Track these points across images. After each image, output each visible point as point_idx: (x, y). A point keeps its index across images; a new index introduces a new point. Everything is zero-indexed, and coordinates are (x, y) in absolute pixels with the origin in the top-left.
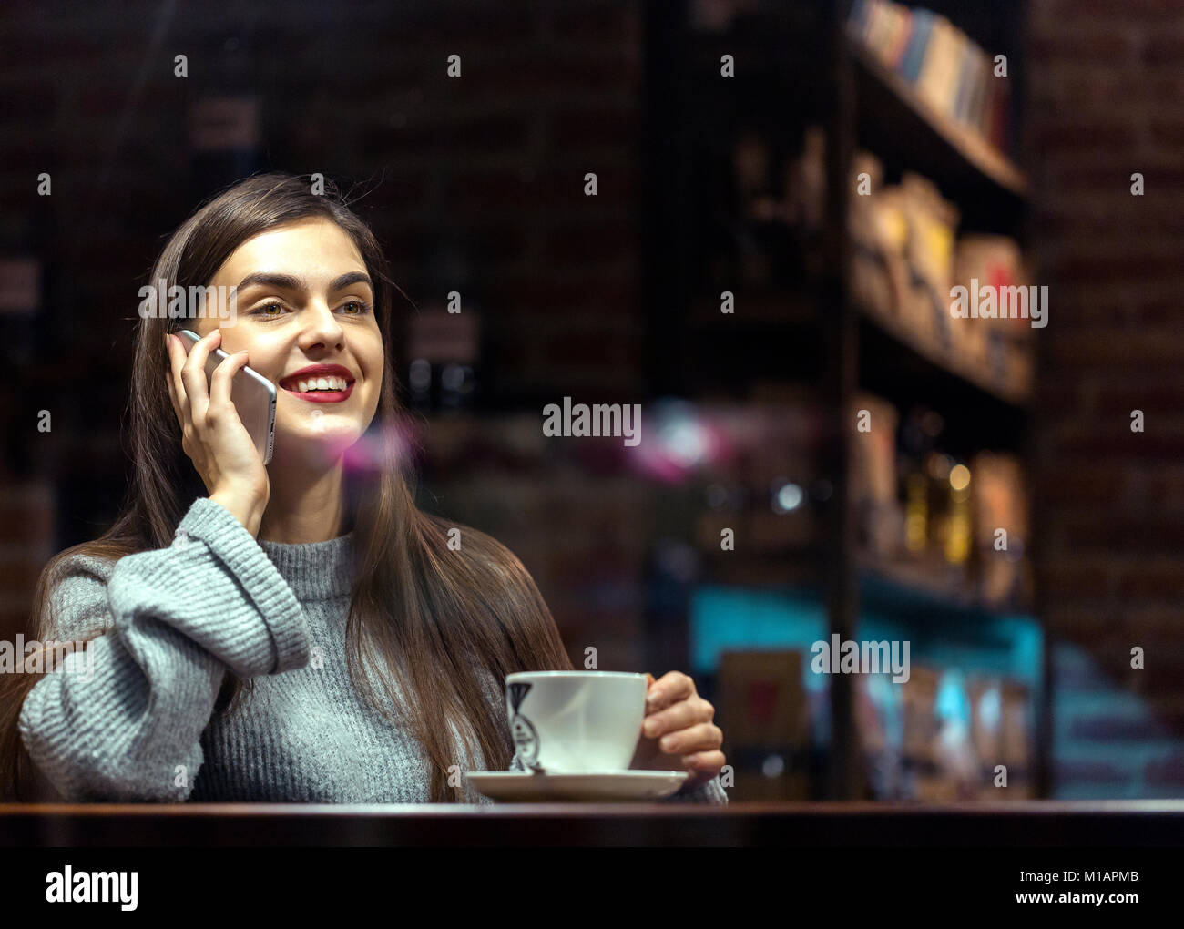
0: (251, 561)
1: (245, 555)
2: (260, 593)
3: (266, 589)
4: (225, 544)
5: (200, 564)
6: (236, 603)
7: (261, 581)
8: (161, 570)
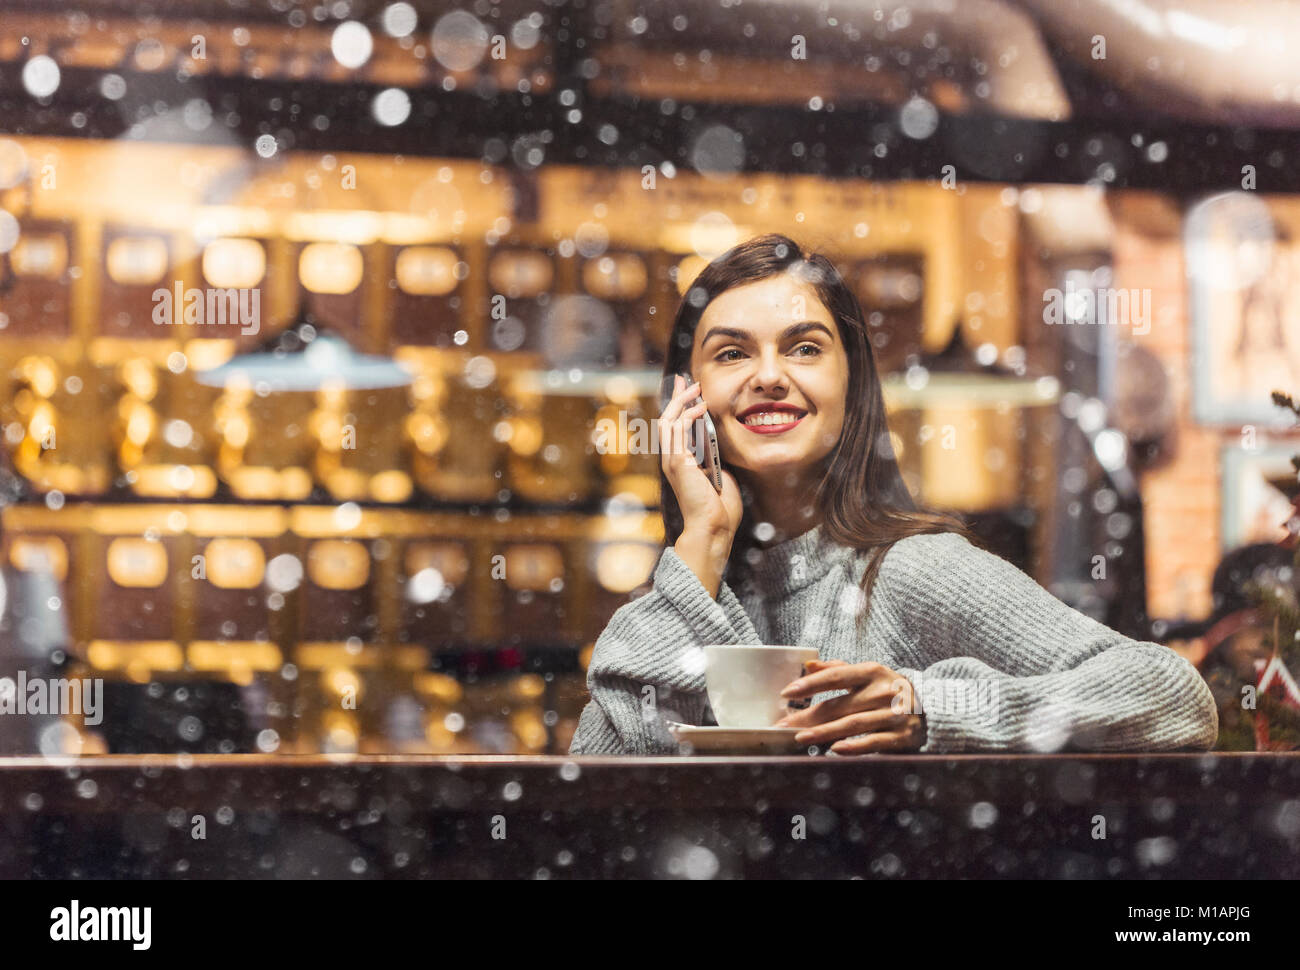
0: (694, 603)
1: (688, 598)
2: (702, 630)
3: (707, 626)
4: (672, 590)
5: (655, 611)
6: (685, 639)
7: (703, 620)
8: (625, 624)
